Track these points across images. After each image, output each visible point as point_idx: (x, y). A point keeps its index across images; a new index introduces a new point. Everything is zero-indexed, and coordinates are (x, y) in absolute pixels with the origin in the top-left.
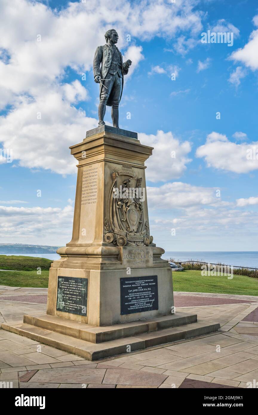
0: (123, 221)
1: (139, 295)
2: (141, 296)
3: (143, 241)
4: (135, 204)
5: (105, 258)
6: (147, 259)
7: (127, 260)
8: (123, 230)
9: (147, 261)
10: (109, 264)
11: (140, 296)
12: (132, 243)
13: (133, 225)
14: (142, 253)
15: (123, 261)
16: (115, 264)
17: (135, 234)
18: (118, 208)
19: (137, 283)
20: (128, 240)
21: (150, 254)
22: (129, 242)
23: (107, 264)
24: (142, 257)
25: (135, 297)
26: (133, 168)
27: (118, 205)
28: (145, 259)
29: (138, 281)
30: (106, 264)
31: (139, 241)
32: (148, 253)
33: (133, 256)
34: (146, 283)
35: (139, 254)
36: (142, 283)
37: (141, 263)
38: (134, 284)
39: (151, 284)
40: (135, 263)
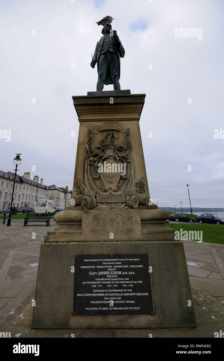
0: (95, 178)
1: (109, 282)
2: (114, 284)
3: (124, 201)
4: (114, 157)
5: (64, 226)
6: (128, 227)
7: (91, 228)
8: (94, 190)
9: (129, 231)
10: (61, 234)
11: (112, 284)
12: (104, 205)
13: (111, 182)
14: (119, 219)
15: (83, 229)
16: (72, 233)
17: (111, 194)
18: (90, 165)
19: (105, 263)
20: (97, 201)
21: (134, 220)
22: (99, 204)
23: (58, 234)
24: (118, 224)
25: (101, 284)
26: (121, 121)
27: (90, 161)
28: (126, 227)
29: (107, 260)
30: (56, 234)
31: (117, 202)
32: (130, 218)
33: (101, 223)
34: (123, 263)
35: (112, 220)
36: (117, 263)
37: (117, 233)
38: (102, 265)
39: (133, 266)
40: (105, 233)
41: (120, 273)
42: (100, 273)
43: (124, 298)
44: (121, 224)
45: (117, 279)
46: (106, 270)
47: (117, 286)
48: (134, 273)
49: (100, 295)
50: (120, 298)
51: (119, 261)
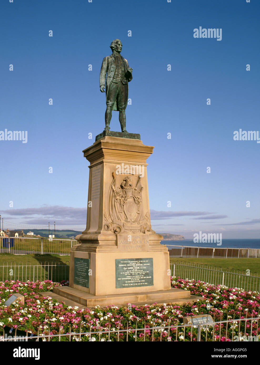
0: (120, 212)
1: (134, 272)
3: (140, 229)
4: (133, 198)
6: (143, 244)
7: (123, 244)
8: (120, 220)
9: (143, 246)
12: (128, 231)
13: (131, 216)
14: (138, 239)
15: (119, 245)
16: (111, 248)
17: (132, 224)
20: (124, 228)
21: (146, 240)
22: (125, 230)
24: (137, 242)
25: (130, 273)
27: (116, 199)
28: (141, 244)
29: (132, 262)
31: (136, 229)
32: (144, 239)
34: (141, 263)
35: (134, 240)
36: (137, 263)
37: (136, 248)
38: (130, 264)
39: (145, 264)
40: (131, 248)
41: (139, 268)
42: (129, 268)
43: (140, 279)
44: (139, 242)
45: (137, 271)
46: (132, 266)
47: (137, 274)
48: (146, 268)
49: (129, 278)
50: (139, 280)
51: (138, 262)
